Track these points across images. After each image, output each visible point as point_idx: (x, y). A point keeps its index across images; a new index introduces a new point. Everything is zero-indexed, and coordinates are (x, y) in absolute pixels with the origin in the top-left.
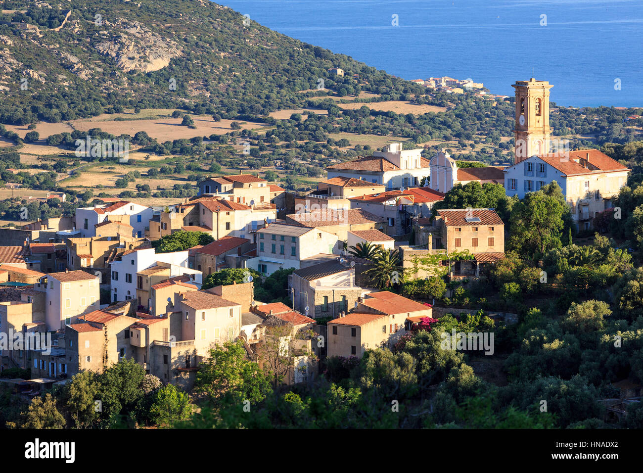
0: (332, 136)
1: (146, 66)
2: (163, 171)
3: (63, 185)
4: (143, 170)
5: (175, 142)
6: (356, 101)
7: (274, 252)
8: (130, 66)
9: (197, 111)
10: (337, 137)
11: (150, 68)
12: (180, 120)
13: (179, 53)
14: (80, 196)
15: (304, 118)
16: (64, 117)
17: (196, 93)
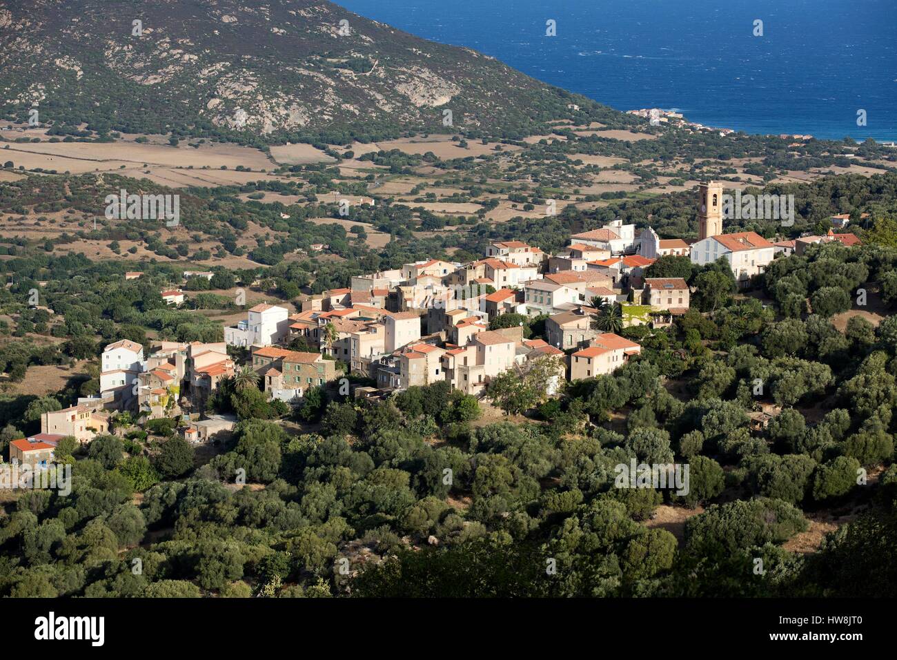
0: (570, 157)
1: (433, 102)
2: (446, 182)
3: (373, 192)
4: (431, 182)
5: (454, 160)
6: (588, 130)
7: (536, 301)
8: (420, 102)
9: (471, 137)
10: (573, 158)
11: (436, 104)
12: (458, 143)
13: (457, 93)
14: (385, 201)
15: (550, 142)
16: (374, 140)
17: (470, 122)
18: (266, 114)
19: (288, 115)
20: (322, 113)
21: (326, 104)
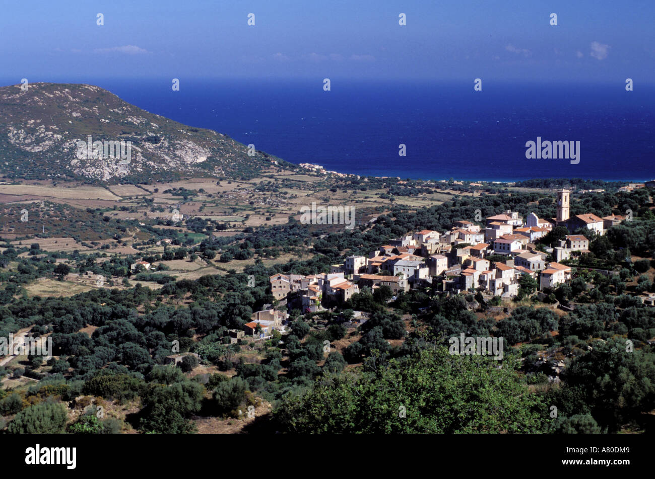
1: (197, 160)
5: (217, 193)
7: (500, 249)
8: (190, 160)
9: (221, 180)
12: (216, 183)
13: (210, 155)
17: (218, 171)
18: (105, 168)
19: (117, 168)
20: (136, 167)
21: (138, 162)
